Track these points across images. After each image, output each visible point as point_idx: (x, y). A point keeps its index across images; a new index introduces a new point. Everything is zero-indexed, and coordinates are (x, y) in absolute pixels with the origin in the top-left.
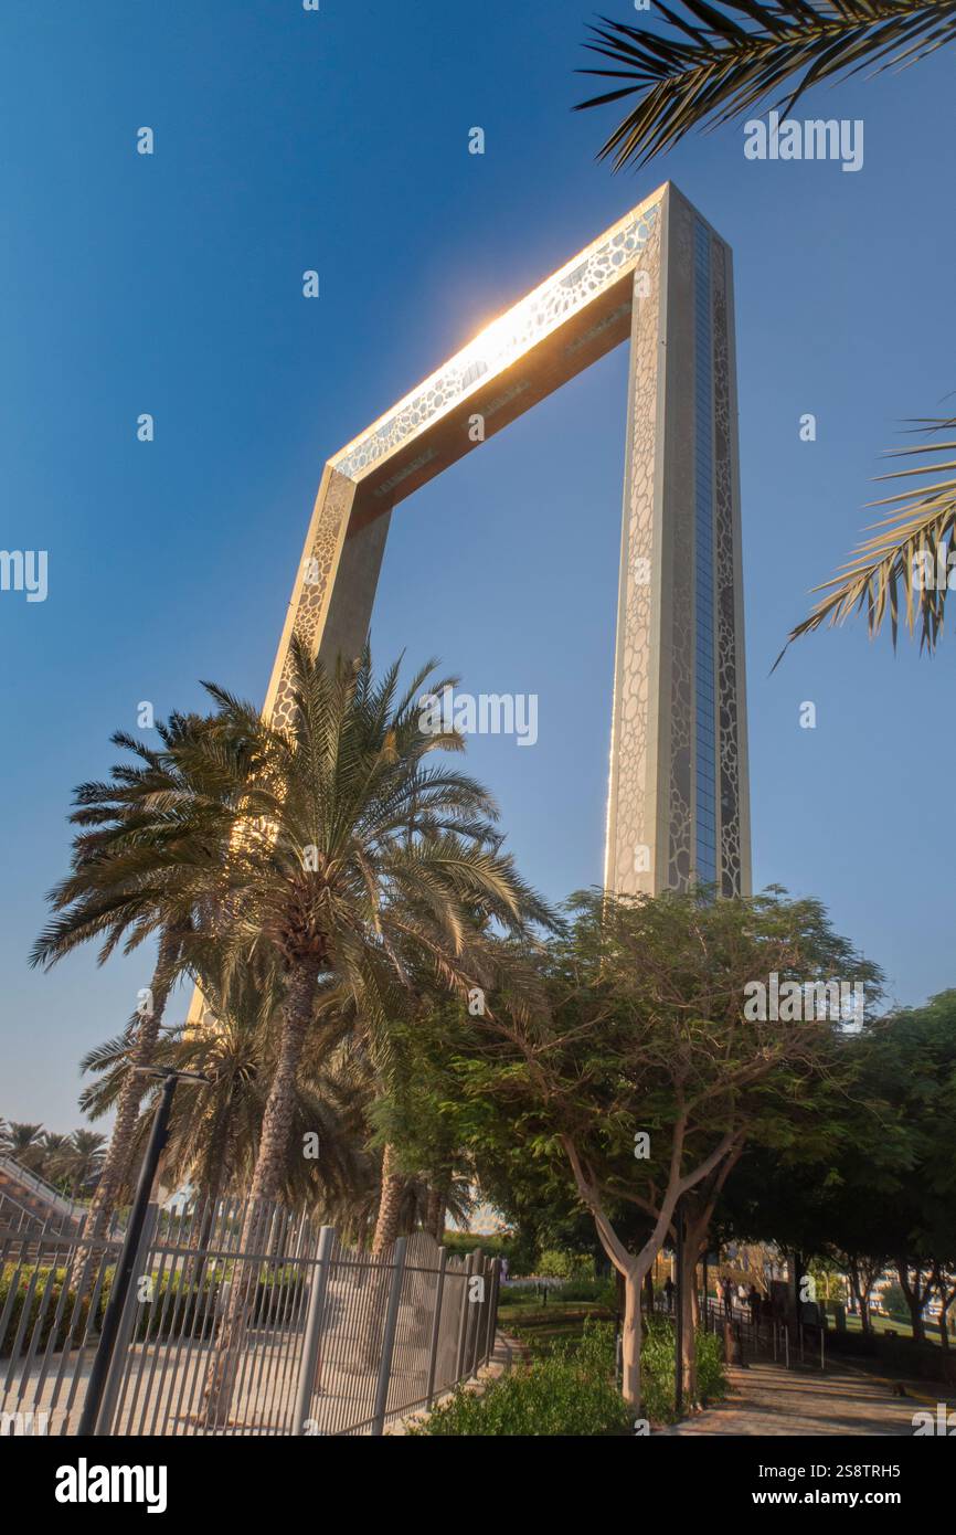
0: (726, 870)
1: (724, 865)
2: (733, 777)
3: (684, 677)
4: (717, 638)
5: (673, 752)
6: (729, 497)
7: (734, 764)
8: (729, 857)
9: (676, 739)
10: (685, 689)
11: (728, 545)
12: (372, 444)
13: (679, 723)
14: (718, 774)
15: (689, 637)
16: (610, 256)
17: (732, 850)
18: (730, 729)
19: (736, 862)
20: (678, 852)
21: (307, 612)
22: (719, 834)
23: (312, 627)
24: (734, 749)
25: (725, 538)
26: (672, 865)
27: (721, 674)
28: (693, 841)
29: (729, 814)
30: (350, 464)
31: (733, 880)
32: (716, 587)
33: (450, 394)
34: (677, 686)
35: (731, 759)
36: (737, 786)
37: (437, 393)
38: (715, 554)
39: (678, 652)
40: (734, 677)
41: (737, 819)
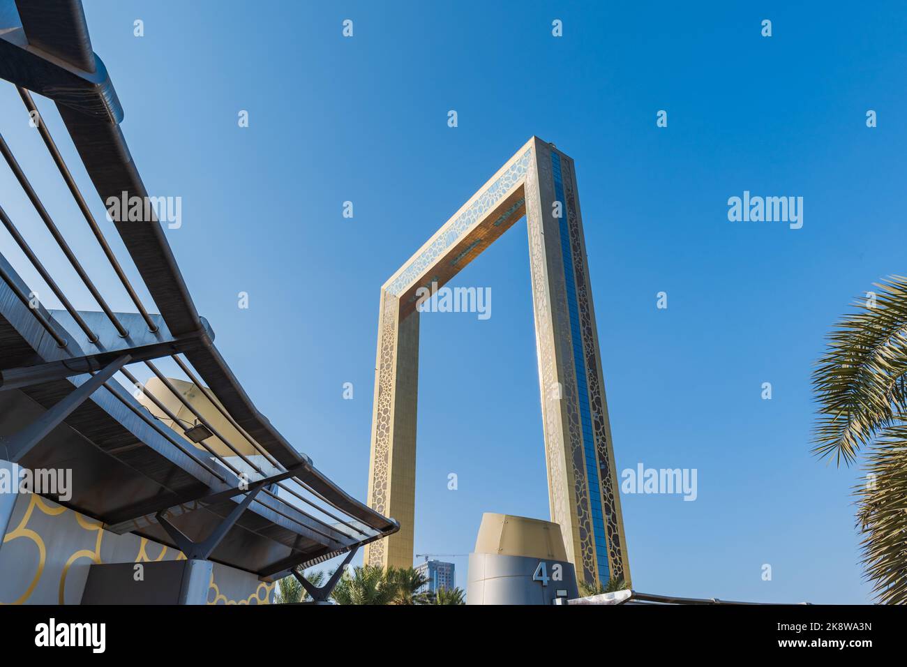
0: (607, 502)
1: (605, 499)
2: (605, 453)
3: (574, 411)
4: (589, 384)
5: (572, 450)
6: (587, 306)
7: (605, 447)
8: (607, 495)
9: (573, 444)
10: (575, 417)
11: (590, 332)
12: (404, 277)
13: (574, 435)
14: (597, 454)
15: (574, 389)
16: (511, 176)
17: (609, 490)
18: (601, 430)
19: (611, 496)
20: (580, 499)
21: (385, 373)
22: (600, 484)
23: (389, 381)
24: (604, 440)
25: (588, 328)
26: (579, 507)
27: (593, 403)
28: (588, 492)
29: (605, 472)
30: (394, 287)
31: (611, 506)
32: (585, 356)
33: (440, 250)
34: (571, 417)
35: (603, 445)
36: (607, 458)
37: (434, 249)
38: (583, 339)
39: (570, 399)
40: (600, 402)
41: (610, 475)
